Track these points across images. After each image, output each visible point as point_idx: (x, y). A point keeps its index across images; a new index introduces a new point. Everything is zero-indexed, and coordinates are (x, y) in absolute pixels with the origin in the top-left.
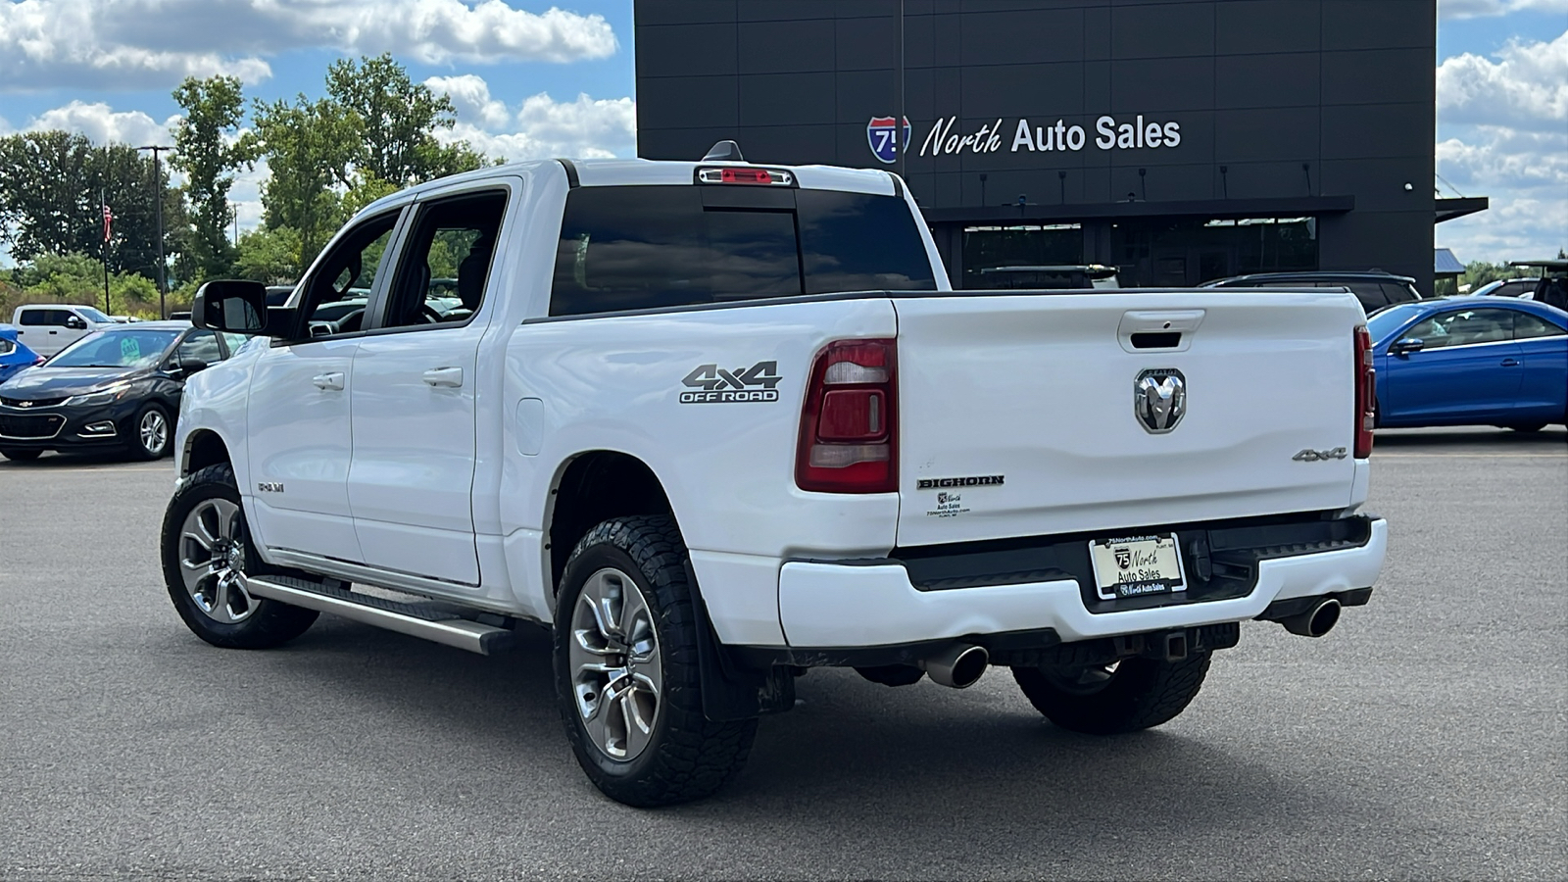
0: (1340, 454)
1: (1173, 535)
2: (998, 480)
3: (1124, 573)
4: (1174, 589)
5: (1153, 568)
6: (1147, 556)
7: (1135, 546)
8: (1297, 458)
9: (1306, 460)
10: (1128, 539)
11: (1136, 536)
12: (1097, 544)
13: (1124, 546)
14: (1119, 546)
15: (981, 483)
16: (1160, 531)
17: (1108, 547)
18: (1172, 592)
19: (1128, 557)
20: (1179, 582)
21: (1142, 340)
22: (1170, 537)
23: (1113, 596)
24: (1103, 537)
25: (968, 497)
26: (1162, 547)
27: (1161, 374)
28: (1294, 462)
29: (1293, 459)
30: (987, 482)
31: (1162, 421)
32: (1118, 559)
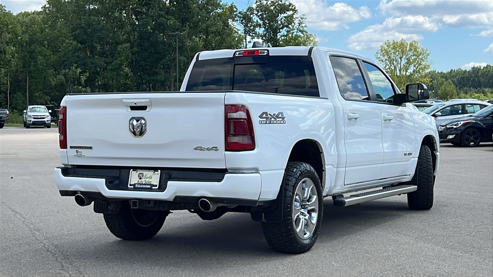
0: (216, 149)
1: (159, 171)
2: (91, 148)
3: (140, 180)
4: (153, 188)
5: (150, 180)
6: (149, 176)
7: (145, 173)
8: (196, 149)
9: (200, 150)
10: (143, 170)
11: (146, 170)
12: (133, 171)
13: (142, 172)
14: (140, 172)
15: (86, 148)
16: (155, 169)
17: (137, 172)
18: (152, 189)
19: (143, 176)
20: (156, 186)
21: (133, 108)
22: (158, 171)
23: (132, 187)
24: (135, 169)
25: (84, 152)
26: (155, 174)
27: (138, 119)
28: (194, 150)
29: (194, 149)
30: (87, 148)
31: (138, 133)
32: (139, 176)
